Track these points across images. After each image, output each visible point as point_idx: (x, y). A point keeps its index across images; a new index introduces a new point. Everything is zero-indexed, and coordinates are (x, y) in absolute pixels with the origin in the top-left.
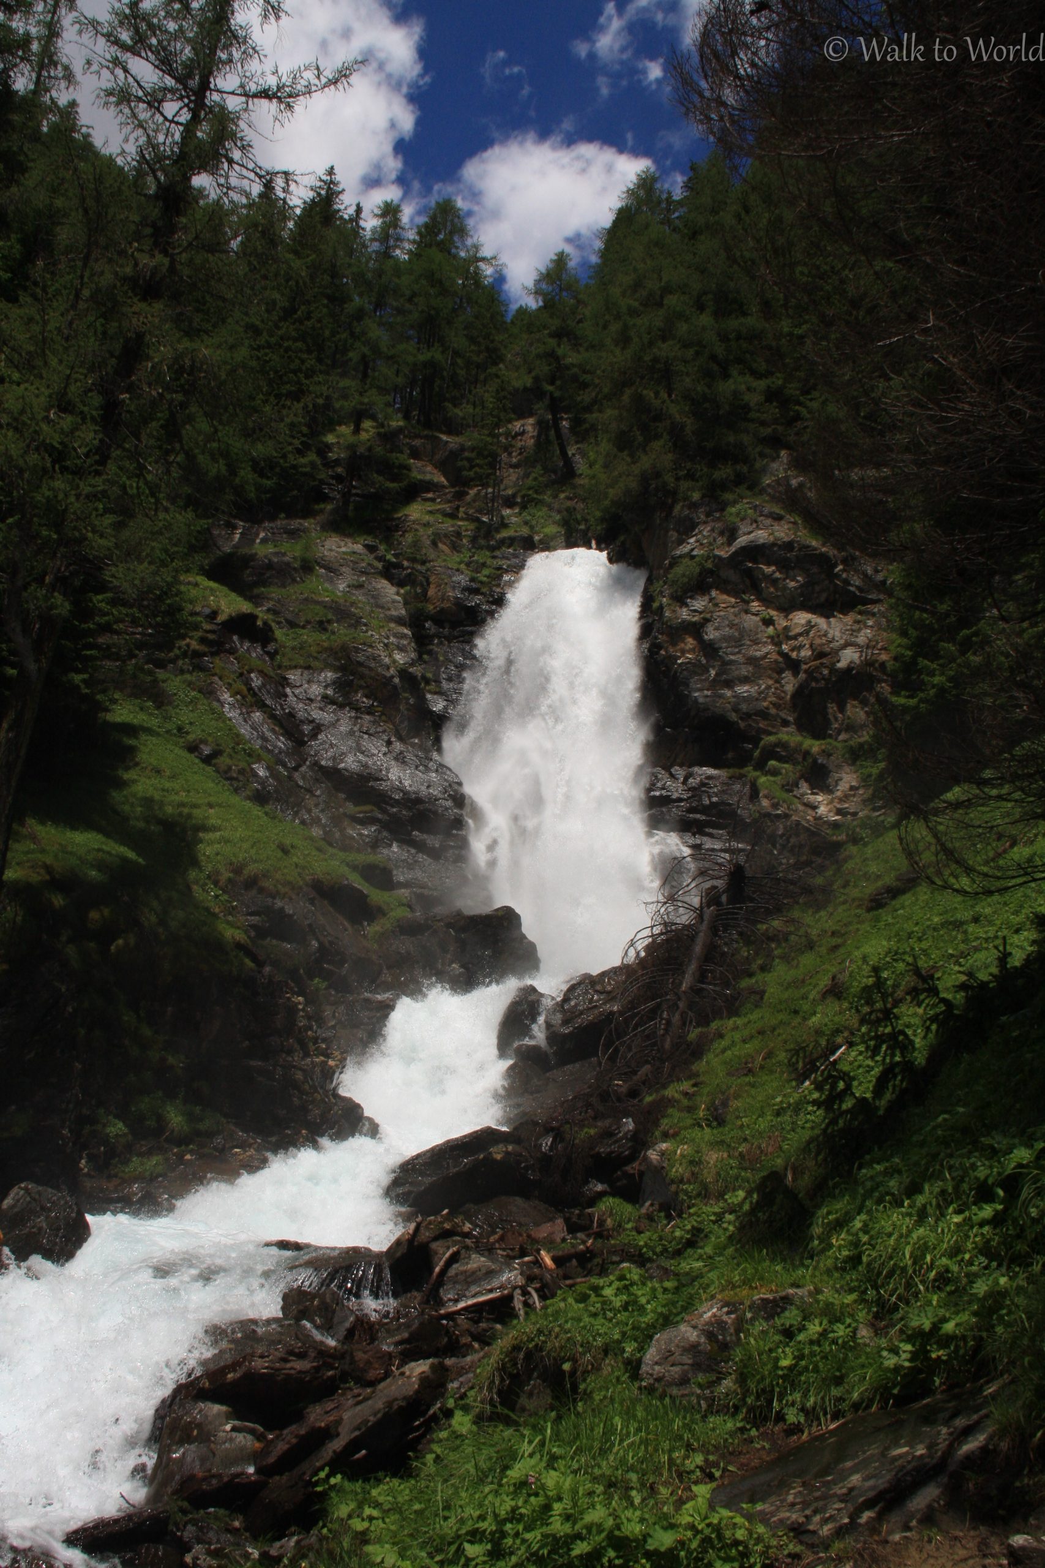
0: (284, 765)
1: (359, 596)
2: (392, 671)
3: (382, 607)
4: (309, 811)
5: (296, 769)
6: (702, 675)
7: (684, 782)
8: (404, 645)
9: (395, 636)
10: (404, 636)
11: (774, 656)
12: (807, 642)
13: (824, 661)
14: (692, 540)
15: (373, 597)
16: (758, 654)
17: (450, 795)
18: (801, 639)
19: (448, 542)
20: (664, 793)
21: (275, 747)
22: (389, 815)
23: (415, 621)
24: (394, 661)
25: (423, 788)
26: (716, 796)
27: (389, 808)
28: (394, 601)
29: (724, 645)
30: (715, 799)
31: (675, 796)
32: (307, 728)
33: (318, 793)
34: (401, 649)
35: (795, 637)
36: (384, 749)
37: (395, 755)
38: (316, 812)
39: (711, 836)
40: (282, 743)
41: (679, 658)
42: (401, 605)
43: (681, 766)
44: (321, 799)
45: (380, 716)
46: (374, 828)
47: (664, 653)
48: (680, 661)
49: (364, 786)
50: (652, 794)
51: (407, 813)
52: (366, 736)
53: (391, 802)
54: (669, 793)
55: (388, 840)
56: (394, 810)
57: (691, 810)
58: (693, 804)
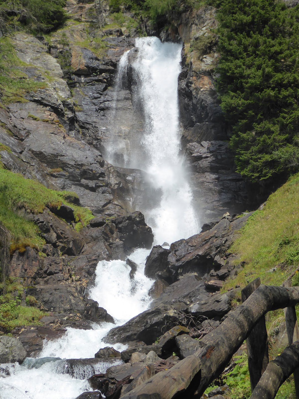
0: (15, 152)
1: (38, 65)
2: (59, 102)
3: (50, 70)
4: (30, 173)
5: (21, 153)
7: (208, 149)
8: (63, 88)
9: (58, 83)
10: (62, 84)
14: (204, 29)
15: (45, 64)
17: (97, 161)
19: (79, 34)
20: (199, 154)
21: (9, 143)
22: (69, 172)
23: (67, 75)
24: (60, 97)
25: (84, 159)
27: (68, 169)
28: (56, 66)
30: (223, 156)
32: (23, 133)
33: (33, 164)
34: (63, 90)
36: (63, 141)
37: (68, 144)
38: (33, 173)
39: (223, 173)
40: (13, 140)
41: (202, 88)
42: (60, 68)
43: (206, 140)
44: (35, 167)
45: (58, 125)
46: (62, 179)
47: (194, 86)
48: (202, 90)
49: (55, 159)
50: (193, 155)
51: (78, 171)
52: (53, 135)
53: (70, 166)
54: (201, 154)
55: (70, 185)
56: (71, 170)
57: (213, 162)
58: (213, 159)
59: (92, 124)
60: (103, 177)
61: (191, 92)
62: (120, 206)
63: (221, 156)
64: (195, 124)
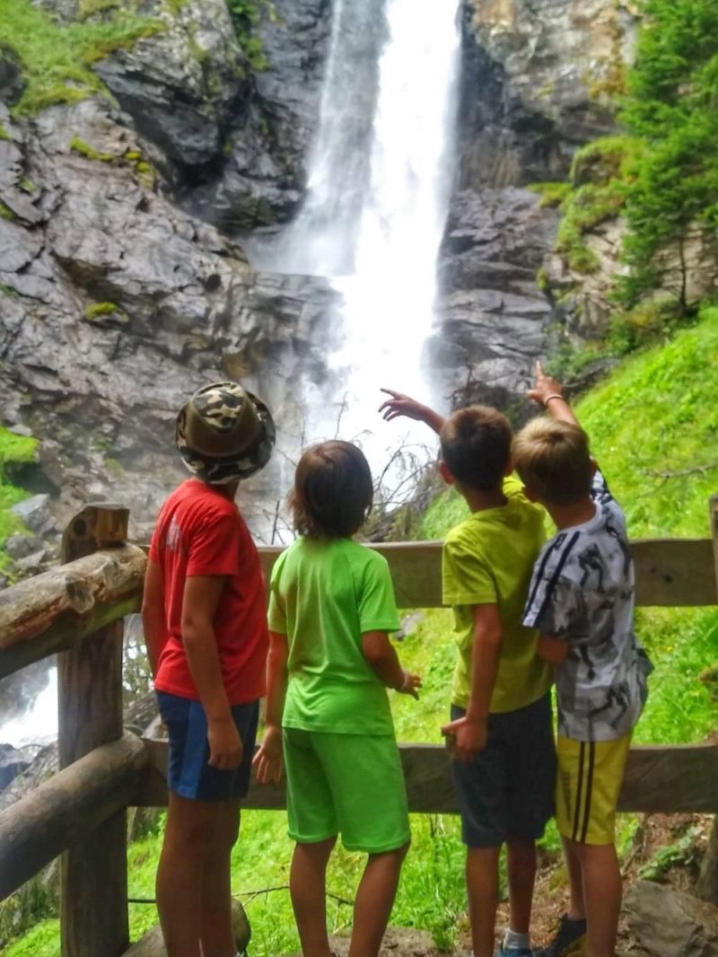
2: (189, 68)
6: (519, 49)
8: (210, 21)
11: (610, 14)
16: (588, 12)
20: (467, 231)
22: (129, 315)
26: (523, 235)
30: (520, 242)
31: (479, 237)
33: (50, 297)
36: (132, 218)
39: (517, 291)
41: (494, 26)
45: (135, 166)
46: (113, 335)
47: (477, 19)
48: (493, 32)
50: (453, 234)
53: (129, 298)
54: (472, 232)
55: (130, 346)
57: (494, 258)
58: (497, 248)
61: (472, 37)
63: (514, 240)
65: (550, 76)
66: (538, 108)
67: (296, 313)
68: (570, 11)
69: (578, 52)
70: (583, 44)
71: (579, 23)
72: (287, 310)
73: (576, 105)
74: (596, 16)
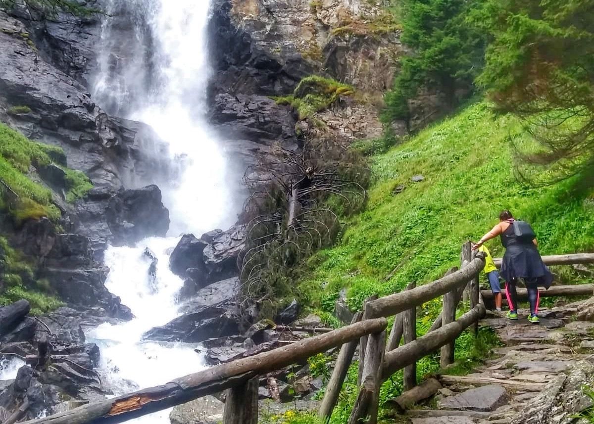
6: (260, 29)
7: (246, 105)
11: (311, 21)
12: (335, 14)
13: (346, 27)
16: (301, 18)
17: (84, 104)
18: (331, 10)
20: (232, 112)
22: (41, 115)
26: (269, 116)
27: (41, 110)
29: (277, 10)
30: (267, 119)
31: (240, 115)
35: (327, 9)
37: (41, 71)
39: (264, 143)
41: (245, 16)
43: (243, 93)
45: (26, 40)
46: (30, 124)
47: (234, 11)
48: (245, 18)
49: (21, 94)
50: (224, 112)
51: (55, 115)
52: (19, 56)
53: (43, 106)
54: (235, 112)
55: (41, 133)
56: (45, 113)
57: (252, 125)
58: (252, 121)
59: (70, 44)
60: (92, 128)
61: (228, 19)
62: (114, 173)
63: (264, 117)
64: (229, 67)
65: (278, 44)
66: (273, 57)
67: (132, 137)
68: (290, 16)
69: (293, 36)
70: (297, 33)
71: (295, 22)
72: (126, 135)
73: (295, 59)
74: (305, 21)
